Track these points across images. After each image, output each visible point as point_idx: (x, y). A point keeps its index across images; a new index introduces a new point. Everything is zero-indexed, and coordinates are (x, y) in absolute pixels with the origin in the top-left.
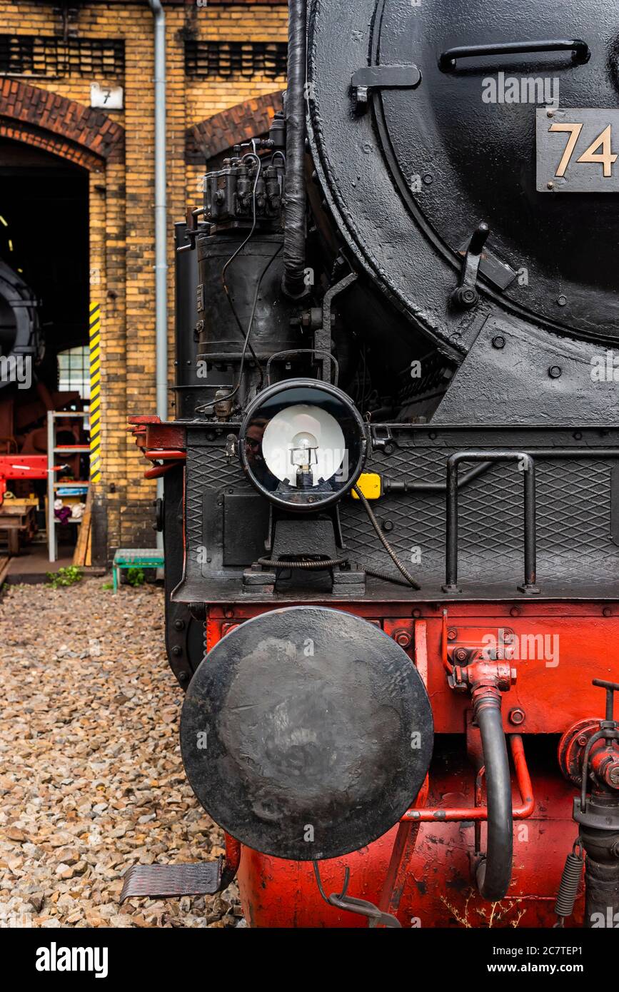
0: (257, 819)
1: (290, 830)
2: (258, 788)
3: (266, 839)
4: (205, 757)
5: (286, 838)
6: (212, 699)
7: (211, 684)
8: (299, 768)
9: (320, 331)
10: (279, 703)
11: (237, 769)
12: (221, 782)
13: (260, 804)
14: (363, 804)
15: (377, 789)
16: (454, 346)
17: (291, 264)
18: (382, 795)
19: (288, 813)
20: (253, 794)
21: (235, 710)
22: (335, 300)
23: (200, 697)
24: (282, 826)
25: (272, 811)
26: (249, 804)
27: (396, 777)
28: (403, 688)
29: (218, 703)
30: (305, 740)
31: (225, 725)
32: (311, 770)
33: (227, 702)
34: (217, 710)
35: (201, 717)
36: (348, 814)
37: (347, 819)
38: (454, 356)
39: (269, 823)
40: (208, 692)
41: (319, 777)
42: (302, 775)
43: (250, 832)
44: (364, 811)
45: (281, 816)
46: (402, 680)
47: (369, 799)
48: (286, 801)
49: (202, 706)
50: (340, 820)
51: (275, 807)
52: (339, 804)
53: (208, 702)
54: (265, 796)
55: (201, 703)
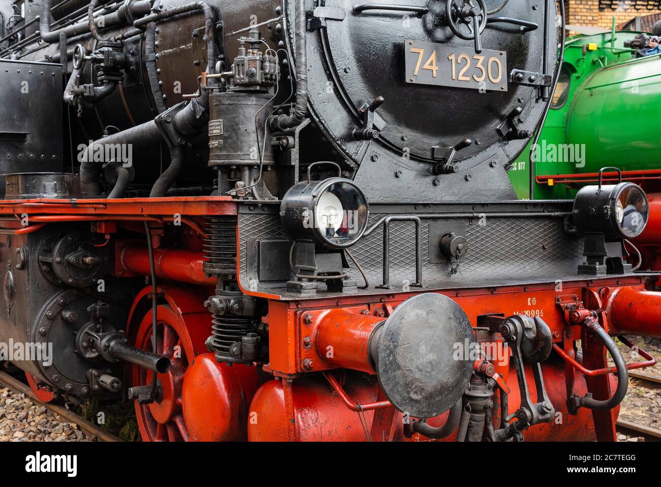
0: (412, 400)
1: (425, 403)
2: (413, 384)
3: (415, 409)
4: (390, 371)
5: (423, 408)
6: (393, 342)
7: (392, 334)
8: (430, 372)
9: (293, 149)
10: (421, 341)
11: (405, 376)
12: (397, 383)
13: (413, 392)
14: (452, 387)
15: (457, 379)
16: (354, 160)
17: (301, 114)
18: (459, 382)
19: (424, 395)
20: (410, 387)
21: (403, 346)
22: (301, 132)
23: (388, 341)
24: (422, 402)
25: (418, 396)
26: (408, 393)
27: (464, 373)
28: (466, 329)
29: (396, 344)
30: (432, 359)
31: (399, 354)
32: (434, 373)
33: (400, 343)
34: (395, 347)
35: (388, 351)
36: (446, 393)
37: (446, 395)
38: (353, 165)
39: (416, 401)
40: (391, 338)
41: (437, 376)
42: (431, 375)
43: (408, 407)
44: (452, 390)
45: (422, 397)
46: (466, 326)
47: (454, 384)
48: (423, 389)
49: (389, 346)
50: (444, 396)
51: (419, 393)
52: (444, 388)
53: (391, 343)
54: (415, 388)
55: (388, 344)
